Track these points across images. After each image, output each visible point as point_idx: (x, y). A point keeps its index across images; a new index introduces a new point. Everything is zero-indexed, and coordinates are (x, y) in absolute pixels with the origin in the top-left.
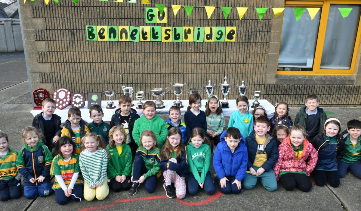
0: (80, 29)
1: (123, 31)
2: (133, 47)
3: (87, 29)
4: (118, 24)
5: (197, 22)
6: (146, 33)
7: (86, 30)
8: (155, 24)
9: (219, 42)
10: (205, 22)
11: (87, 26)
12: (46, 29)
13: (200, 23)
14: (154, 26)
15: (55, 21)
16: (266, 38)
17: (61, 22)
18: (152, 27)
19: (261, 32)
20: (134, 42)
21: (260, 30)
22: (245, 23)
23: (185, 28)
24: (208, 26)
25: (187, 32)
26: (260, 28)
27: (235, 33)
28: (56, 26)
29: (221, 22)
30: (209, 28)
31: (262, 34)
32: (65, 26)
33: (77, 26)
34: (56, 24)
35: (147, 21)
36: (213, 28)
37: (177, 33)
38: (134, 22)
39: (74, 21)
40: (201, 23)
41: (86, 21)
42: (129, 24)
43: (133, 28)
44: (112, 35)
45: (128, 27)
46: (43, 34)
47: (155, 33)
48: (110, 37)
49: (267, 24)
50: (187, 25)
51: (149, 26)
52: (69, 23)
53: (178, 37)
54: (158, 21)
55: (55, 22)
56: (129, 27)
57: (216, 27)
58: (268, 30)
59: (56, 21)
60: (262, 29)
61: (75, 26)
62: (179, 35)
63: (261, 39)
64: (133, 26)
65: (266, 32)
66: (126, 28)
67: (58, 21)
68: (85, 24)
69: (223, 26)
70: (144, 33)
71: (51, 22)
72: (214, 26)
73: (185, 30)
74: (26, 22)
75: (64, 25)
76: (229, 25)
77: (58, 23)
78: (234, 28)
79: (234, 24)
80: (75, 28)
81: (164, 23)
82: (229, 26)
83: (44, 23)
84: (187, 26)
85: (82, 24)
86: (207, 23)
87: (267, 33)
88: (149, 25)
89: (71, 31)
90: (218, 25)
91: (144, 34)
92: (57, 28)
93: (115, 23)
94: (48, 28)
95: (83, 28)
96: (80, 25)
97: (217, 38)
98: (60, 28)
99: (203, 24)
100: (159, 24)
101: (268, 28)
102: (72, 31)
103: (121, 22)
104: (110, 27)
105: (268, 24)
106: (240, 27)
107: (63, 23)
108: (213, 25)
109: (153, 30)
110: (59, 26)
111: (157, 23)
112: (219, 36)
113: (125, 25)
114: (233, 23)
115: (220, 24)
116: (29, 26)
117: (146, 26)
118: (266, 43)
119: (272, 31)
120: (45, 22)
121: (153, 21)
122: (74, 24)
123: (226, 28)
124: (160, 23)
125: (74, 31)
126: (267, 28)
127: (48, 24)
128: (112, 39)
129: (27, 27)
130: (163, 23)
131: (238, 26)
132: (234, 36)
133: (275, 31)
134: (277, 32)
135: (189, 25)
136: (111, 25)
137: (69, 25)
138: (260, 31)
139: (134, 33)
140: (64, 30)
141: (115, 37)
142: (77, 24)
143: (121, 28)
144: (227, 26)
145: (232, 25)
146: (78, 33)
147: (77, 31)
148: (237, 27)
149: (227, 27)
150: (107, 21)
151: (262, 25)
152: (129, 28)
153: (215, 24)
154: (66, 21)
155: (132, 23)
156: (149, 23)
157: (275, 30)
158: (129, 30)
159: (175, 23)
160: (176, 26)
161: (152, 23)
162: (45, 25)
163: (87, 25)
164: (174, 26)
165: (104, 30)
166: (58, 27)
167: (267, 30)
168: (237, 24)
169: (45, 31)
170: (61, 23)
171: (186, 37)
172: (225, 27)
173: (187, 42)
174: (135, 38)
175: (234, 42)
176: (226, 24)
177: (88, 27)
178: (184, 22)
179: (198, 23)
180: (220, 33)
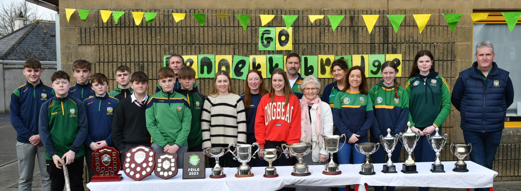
0: (154, 60)
1: (223, 63)
2: (238, 88)
3: (165, 61)
4: (215, 52)
5: (340, 47)
6: (259, 66)
7: (163, 62)
8: (273, 52)
9: (375, 78)
10: (352, 47)
11: (164, 56)
12: (99, 62)
13: (344, 49)
14: (271, 55)
15: (115, 50)
16: (449, 70)
17: (124, 50)
18: (269, 56)
19: (441, 62)
20: (239, 80)
21: (440, 59)
22: (415, 48)
23: (320, 57)
24: (358, 54)
25: (324, 63)
26: (439, 56)
27: (400, 64)
28: (115, 56)
29: (377, 48)
30: (360, 56)
31: (443, 64)
32: (130, 56)
33: (150, 57)
34: (115, 54)
35: (261, 47)
36: (366, 56)
37: (308, 66)
38: (241, 49)
39: (145, 49)
40: (346, 49)
41: (165, 49)
42: (232, 52)
43: (238, 58)
44: (205, 68)
45: (231, 56)
46: (94, 69)
47: (274, 66)
48: (202, 72)
49: (450, 49)
50: (324, 53)
51: (264, 55)
52: (136, 52)
53: (310, 71)
54: (279, 48)
55: (114, 51)
56: (233, 57)
57: (370, 55)
58: (453, 59)
59: (116, 50)
60: (443, 57)
61: (145, 56)
62: (312, 67)
63: (443, 72)
64: (239, 55)
65: (448, 61)
66: (228, 58)
67: (119, 50)
68: (162, 53)
69: (381, 54)
70: (256, 66)
71: (108, 51)
72: (367, 54)
73: (322, 60)
74: (67, 52)
75: (128, 56)
76: (391, 52)
77: (119, 53)
78: (399, 57)
79: (398, 50)
80: (145, 60)
81: (288, 51)
82: (390, 54)
83: (97, 53)
84: (324, 55)
85: (158, 53)
86: (356, 49)
87: (451, 63)
88: (264, 53)
89: (139, 64)
90: (373, 52)
91: (256, 67)
92: (117, 60)
93: (210, 51)
94: (102, 60)
95: (159, 60)
96: (154, 55)
97: (372, 72)
98: (122, 59)
99: (350, 51)
100: (280, 52)
101: (451, 55)
102: (141, 64)
103: (219, 50)
104: (201, 56)
105: (451, 49)
106: (407, 54)
107: (127, 52)
108: (365, 52)
109: (271, 60)
110: (120, 57)
111: (278, 51)
112: (375, 69)
113: (225, 54)
114: (396, 50)
115: (377, 51)
116: (71, 57)
117: (260, 54)
118: (451, 79)
119: (458, 60)
120: (98, 51)
121: (270, 48)
122: (145, 53)
123: (385, 56)
124: (282, 51)
125: (143, 64)
126: (449, 55)
127: (102, 54)
128: (205, 75)
129: (68, 59)
130: (286, 51)
131: (405, 53)
132: (400, 68)
133: (463, 60)
134: (466, 62)
135: (327, 53)
136: (204, 54)
137: (136, 56)
138: (439, 60)
139: (240, 66)
140: (127, 63)
141: (209, 71)
142: (150, 53)
143: (219, 58)
145: (394, 52)
146: (150, 67)
147: (148, 65)
148: (402, 55)
149: (387, 55)
150: (197, 49)
151: (442, 51)
152: (233, 59)
153: (369, 50)
154: (132, 49)
155: (237, 51)
156: (264, 51)
157: (462, 59)
158: (232, 62)
159: (306, 50)
160: (307, 55)
161: (269, 51)
162: (98, 56)
163: (165, 55)
164: (303, 55)
165: (192, 63)
166: (119, 59)
167: (449, 59)
168: (403, 50)
169: (97, 64)
170: (123, 53)
171: (323, 71)
172: (384, 55)
173: (324, 79)
174: (241, 74)
175: (400, 77)
176: (385, 51)
177: (167, 58)
178: (319, 49)
179: (341, 50)
180: (377, 64)
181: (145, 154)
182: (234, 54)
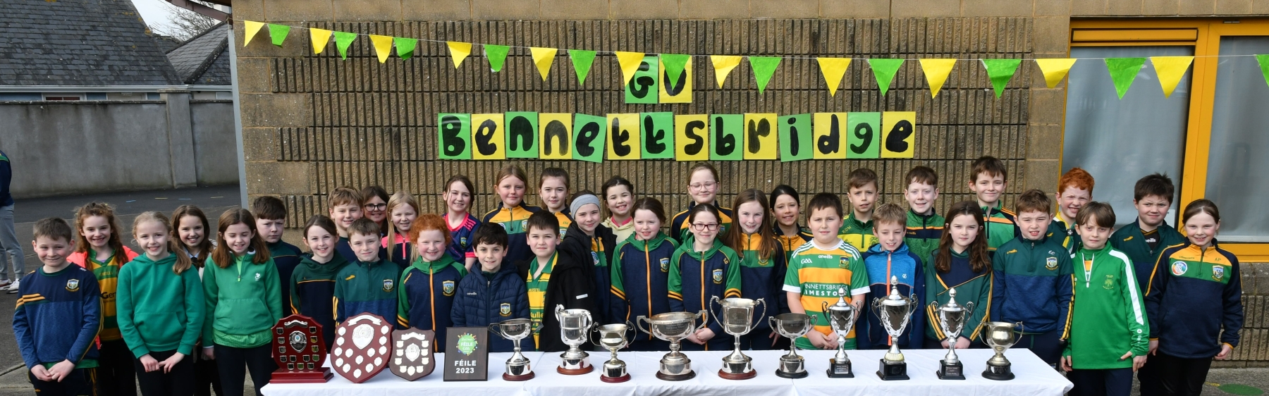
0: (420, 123)
1: (555, 129)
2: (584, 178)
3: (440, 124)
4: (538, 106)
5: (789, 97)
6: (626, 135)
7: (437, 126)
8: (653, 107)
9: (860, 160)
10: (813, 98)
11: (439, 114)
12: (315, 127)
13: (798, 100)
14: (650, 114)
15: (343, 103)
16: (1013, 144)
17: (360, 103)
18: (644, 115)
19: (996, 129)
20: (586, 162)
21: (995, 122)
22: (944, 99)
23: (749, 116)
24: (826, 111)
25: (756, 129)
26: (993, 116)
27: (912, 131)
28: (344, 115)
29: (865, 98)
30: (828, 116)
31: (1001, 132)
32: (373, 114)
33: (411, 115)
34: (344, 110)
35: (629, 98)
36: (841, 116)
37: (725, 135)
38: (589, 100)
39: (402, 100)
40: (800, 101)
41: (440, 100)
42: (572, 107)
43: (583, 119)
44: (520, 139)
45: (569, 115)
46: (304, 139)
47: (655, 134)
48: (513, 146)
49: (1016, 101)
50: (757, 109)
51: (636, 112)
52: (385, 107)
53: (727, 145)
54: (665, 98)
55: (341, 105)
56: (573, 117)
57: (849, 113)
58: (1022, 122)
59: (345, 102)
60: (1002, 117)
61: (402, 115)
62: (731, 138)
63: (1000, 149)
64: (585, 113)
65: (1012, 127)
66: (565, 119)
67: (352, 102)
68: (434, 110)
69: (873, 111)
70: (620, 134)
71: (331, 105)
72: (843, 111)
73: (751, 123)
74: (253, 106)
75: (369, 114)
76: (893, 107)
77: (352, 108)
78: (910, 117)
79: (909, 103)
80: (402, 122)
81: (684, 104)
82: (892, 110)
83: (309, 108)
84: (757, 112)
85: (426, 109)
86: (821, 101)
87: (1018, 130)
88: (636, 108)
89: (391, 130)
90: (856, 107)
91: (620, 138)
92: (349, 122)
93: (529, 105)
94: (319, 122)
95: (428, 122)
96: (419, 112)
97: (854, 148)
98: (357, 121)
99: (809, 104)
100: (668, 107)
101: (1019, 113)
102: (395, 129)
103: (546, 102)
104: (511, 115)
105: (1020, 101)
106: (927, 112)
107: (367, 107)
108: (840, 108)
109: (649, 123)
110: (354, 116)
111: (662, 104)
112: (859, 143)
113: (559, 112)
114: (904, 102)
115: (864, 104)
116: (261, 116)
117: (627, 112)
118: (1016, 163)
119: (1034, 123)
120: (311, 105)
121: (649, 99)
122: (402, 109)
123: (882, 115)
124: (671, 104)
125: (399, 130)
126: (1015, 113)
127: (319, 110)
128: (520, 153)
129: (254, 121)
130: (680, 104)
131: (923, 109)
132: (910, 140)
133: (1044, 124)
134: (1050, 127)
135: (763, 109)
136: (517, 110)
137: (385, 114)
138: (992, 124)
139: (588, 134)
140: (368, 129)
141: (527, 146)
142: (410, 108)
143: (546, 118)
144: (886, 111)
145: (901, 107)
146: (412, 137)
147: (407, 132)
148: (917, 113)
149: (884, 113)
150: (503, 101)
151: (999, 106)
152: (573, 121)
153: (848, 104)
154: (376, 101)
155: (581, 104)
156: (636, 104)
157: (1041, 121)
158: (573, 126)
159: (720, 103)
160: (722, 113)
161: (645, 105)
162: (312, 114)
163: (441, 112)
164: (714, 113)
165: (492, 127)
166: (351, 120)
167: (1015, 121)
168: (918, 104)
169: (311, 131)
170: (359, 108)
171: (754, 146)
172: (879, 113)
173: (756, 161)
174: (590, 151)
175: (911, 159)
176: (882, 104)
177: (444, 119)
178: (746, 100)
179: (791, 102)
180: (863, 131)
181: (372, 329)
182: (577, 112)
